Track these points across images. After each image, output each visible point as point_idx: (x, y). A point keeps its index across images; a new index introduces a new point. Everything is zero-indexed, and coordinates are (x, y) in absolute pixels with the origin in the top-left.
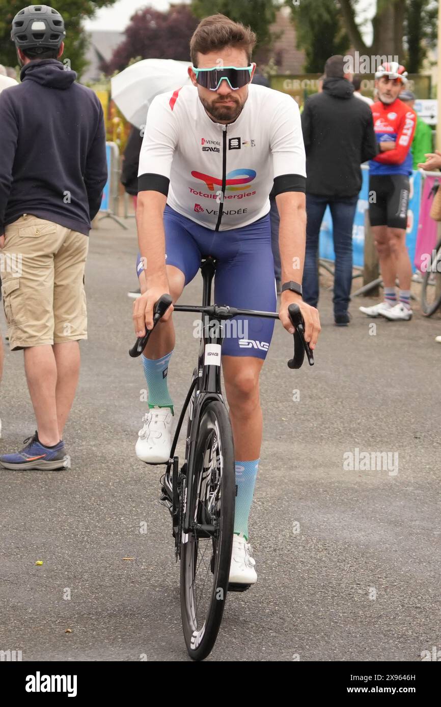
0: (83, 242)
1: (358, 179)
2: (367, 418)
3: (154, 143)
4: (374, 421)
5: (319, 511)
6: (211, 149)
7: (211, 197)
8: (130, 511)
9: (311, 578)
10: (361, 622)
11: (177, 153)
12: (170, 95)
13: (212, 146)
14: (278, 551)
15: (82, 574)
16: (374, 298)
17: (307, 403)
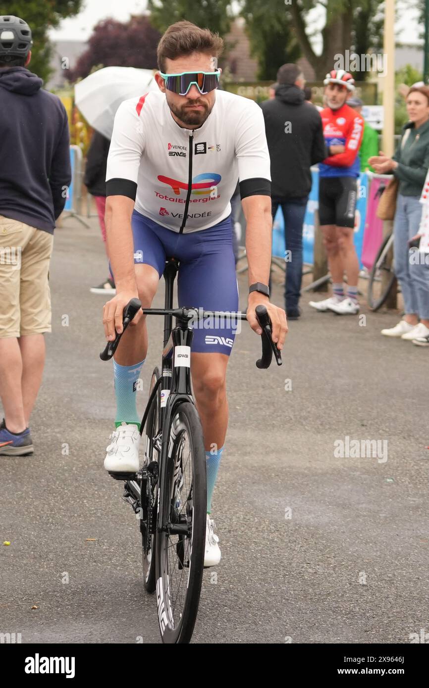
0: (48, 240)
1: (308, 181)
2: (316, 406)
3: (121, 148)
4: (323, 409)
5: (272, 495)
6: (178, 154)
7: (176, 201)
8: (93, 495)
9: (264, 557)
10: (311, 599)
11: (144, 158)
12: (137, 101)
13: (179, 151)
14: (232, 532)
15: (47, 553)
16: (324, 293)
17: (260, 392)
